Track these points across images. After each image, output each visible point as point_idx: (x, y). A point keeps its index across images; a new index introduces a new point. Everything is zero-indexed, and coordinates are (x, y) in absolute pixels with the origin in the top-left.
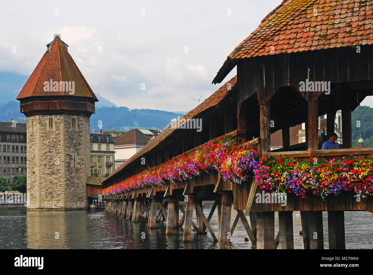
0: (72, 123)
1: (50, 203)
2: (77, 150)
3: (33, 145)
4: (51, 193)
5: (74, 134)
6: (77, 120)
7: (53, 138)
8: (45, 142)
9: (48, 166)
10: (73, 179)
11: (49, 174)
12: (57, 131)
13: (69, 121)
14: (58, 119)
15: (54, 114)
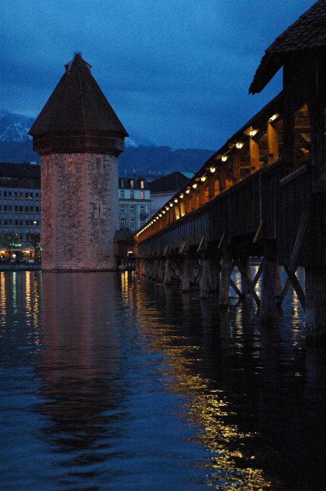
0: (96, 163)
1: (69, 262)
2: (102, 197)
3: (49, 190)
4: (70, 250)
5: (99, 178)
6: (102, 160)
7: (73, 183)
8: (63, 188)
9: (66, 217)
10: (98, 233)
11: (68, 227)
12: (77, 174)
13: (92, 161)
14: (79, 159)
15: (74, 152)
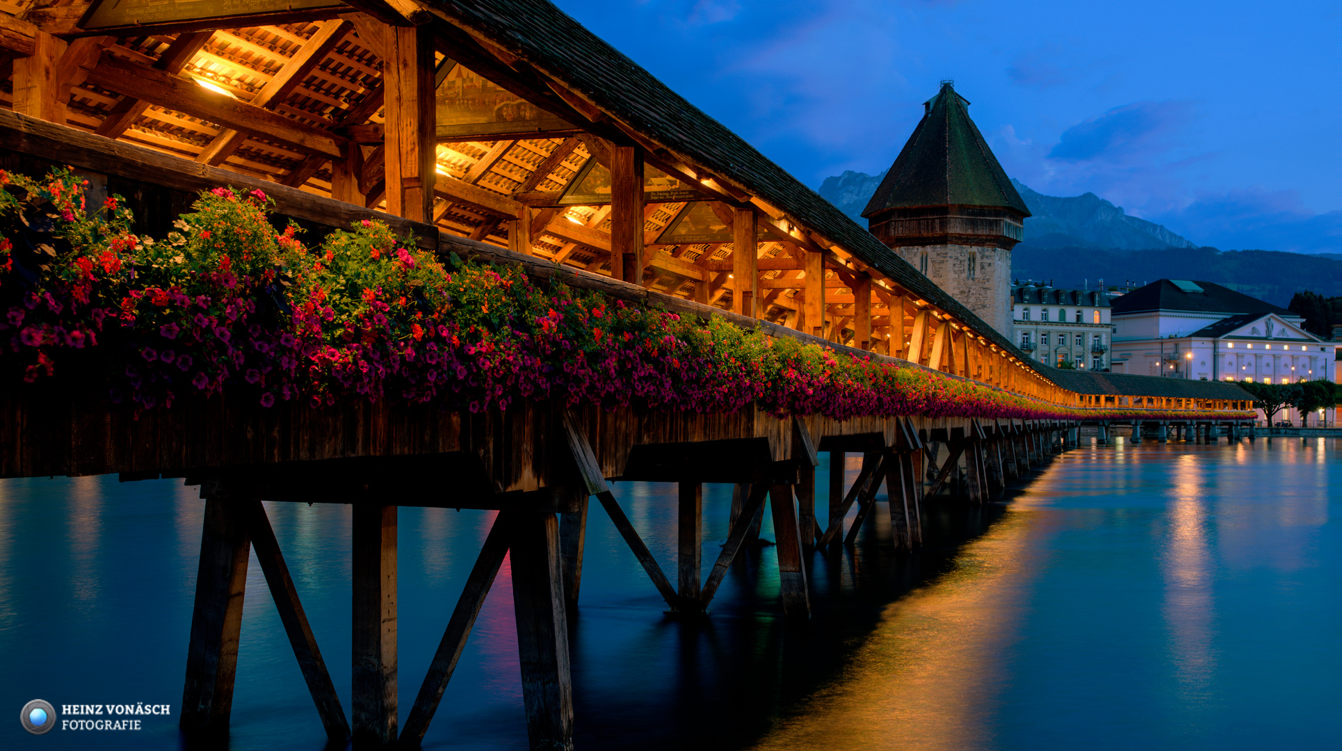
0: (967, 261)
6: (978, 256)
12: (935, 279)
13: (960, 258)
14: (938, 255)
15: (930, 244)
